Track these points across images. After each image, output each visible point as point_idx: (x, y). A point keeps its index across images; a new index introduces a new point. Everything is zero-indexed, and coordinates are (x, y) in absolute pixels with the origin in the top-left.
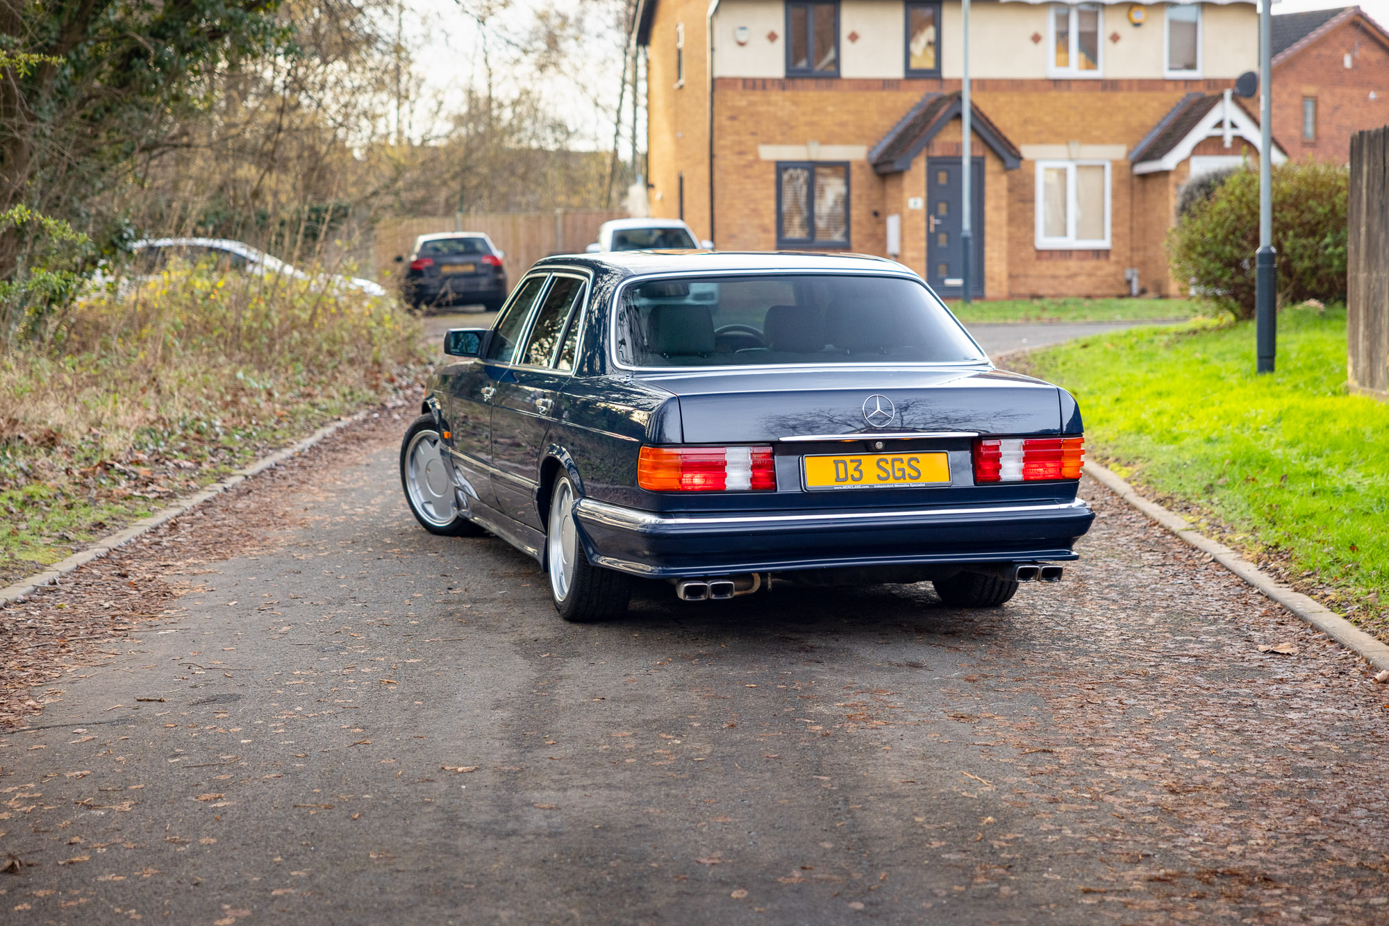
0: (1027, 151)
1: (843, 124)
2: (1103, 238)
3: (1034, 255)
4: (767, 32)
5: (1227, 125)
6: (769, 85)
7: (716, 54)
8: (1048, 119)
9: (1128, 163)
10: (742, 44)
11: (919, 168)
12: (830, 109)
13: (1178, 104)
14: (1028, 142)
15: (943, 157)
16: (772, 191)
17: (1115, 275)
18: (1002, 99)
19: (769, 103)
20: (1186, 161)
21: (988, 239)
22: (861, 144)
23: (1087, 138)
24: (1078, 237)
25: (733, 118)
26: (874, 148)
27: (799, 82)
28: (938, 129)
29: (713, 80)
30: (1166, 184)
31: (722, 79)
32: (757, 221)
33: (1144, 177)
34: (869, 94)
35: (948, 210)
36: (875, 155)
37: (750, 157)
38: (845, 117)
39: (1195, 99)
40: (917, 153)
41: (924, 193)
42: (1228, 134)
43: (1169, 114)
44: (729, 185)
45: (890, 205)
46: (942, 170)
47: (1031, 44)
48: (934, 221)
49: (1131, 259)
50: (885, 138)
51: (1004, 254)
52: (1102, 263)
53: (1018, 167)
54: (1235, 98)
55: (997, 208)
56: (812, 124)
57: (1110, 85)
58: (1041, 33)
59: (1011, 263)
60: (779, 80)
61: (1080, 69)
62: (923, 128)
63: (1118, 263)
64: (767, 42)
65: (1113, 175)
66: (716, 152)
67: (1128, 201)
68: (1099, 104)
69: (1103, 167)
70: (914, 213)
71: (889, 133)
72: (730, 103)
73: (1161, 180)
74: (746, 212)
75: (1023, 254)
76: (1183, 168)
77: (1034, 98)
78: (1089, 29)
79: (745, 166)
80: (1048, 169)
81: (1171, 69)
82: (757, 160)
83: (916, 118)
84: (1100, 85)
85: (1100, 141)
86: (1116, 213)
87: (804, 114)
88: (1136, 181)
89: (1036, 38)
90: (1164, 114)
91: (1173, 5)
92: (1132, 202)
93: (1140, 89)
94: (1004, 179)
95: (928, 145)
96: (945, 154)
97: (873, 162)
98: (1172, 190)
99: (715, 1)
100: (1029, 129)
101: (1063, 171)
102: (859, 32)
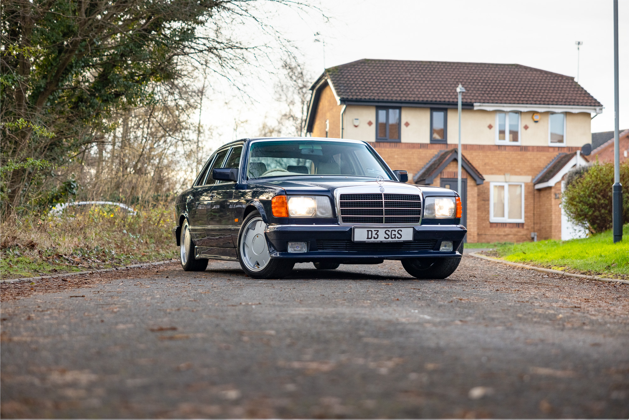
0: (485, 177)
1: (402, 163)
2: (521, 218)
3: (489, 225)
4: (368, 121)
5: (577, 165)
7: (344, 131)
8: (496, 163)
9: (532, 184)
10: (356, 126)
11: (437, 183)
12: (396, 156)
13: (555, 158)
14: (486, 174)
15: (447, 178)
17: (526, 235)
18: (475, 154)
20: (558, 183)
21: (468, 216)
22: (411, 172)
23: (513, 172)
24: (509, 218)
26: (416, 174)
27: (382, 144)
28: (446, 166)
30: (550, 193)
33: (539, 190)
34: (414, 150)
36: (416, 178)
38: (403, 161)
39: (563, 156)
40: (436, 177)
43: (551, 162)
46: (447, 184)
47: (488, 129)
49: (534, 228)
50: (421, 170)
51: (476, 223)
52: (520, 229)
53: (482, 184)
54: (581, 154)
55: (472, 202)
57: (524, 149)
58: (492, 125)
59: (478, 229)
60: (373, 143)
61: (510, 141)
62: (438, 166)
63: (527, 229)
64: (367, 126)
65: (525, 189)
67: (532, 201)
68: (519, 157)
69: (521, 186)
71: (423, 168)
73: (548, 191)
75: (484, 225)
76: (558, 186)
77: (489, 153)
78: (514, 123)
80: (496, 186)
81: (551, 142)
83: (435, 161)
84: (519, 148)
85: (519, 174)
86: (526, 207)
88: (536, 192)
89: (490, 127)
90: (549, 162)
91: (553, 113)
92: (534, 202)
93: (538, 151)
94: (476, 188)
95: (441, 173)
96: (449, 177)
97: (415, 181)
98: (553, 196)
99: (344, 106)
100: (488, 167)
101: (503, 187)
102: (409, 122)
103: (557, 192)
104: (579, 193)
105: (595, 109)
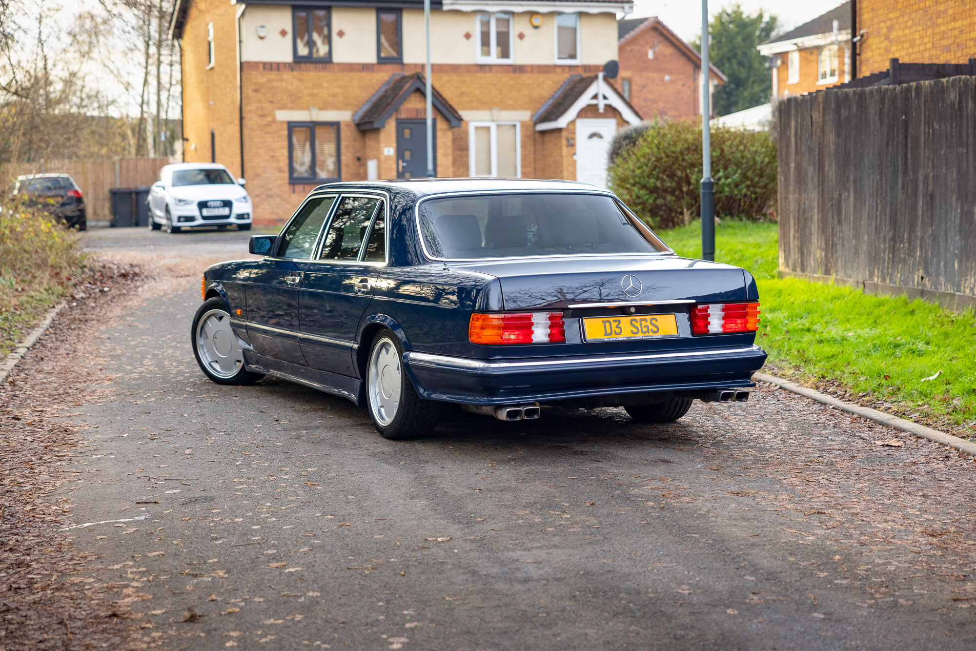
0: (463, 114)
1: (335, 96)
4: (280, 29)
5: (600, 97)
6: (281, 68)
7: (243, 45)
8: (477, 92)
9: (531, 123)
10: (262, 38)
11: (391, 127)
12: (325, 84)
13: (565, 83)
14: (464, 109)
15: (407, 119)
16: (285, 143)
18: (445, 78)
19: (282, 80)
20: (573, 122)
22: (348, 109)
23: (504, 106)
25: (256, 91)
26: (357, 112)
27: (303, 66)
28: (404, 100)
29: (241, 64)
30: (560, 138)
31: (248, 63)
32: (275, 165)
33: (543, 133)
34: (352, 74)
35: (412, 156)
36: (357, 117)
37: (270, 119)
38: (336, 91)
39: (577, 79)
40: (389, 117)
41: (394, 145)
42: (601, 103)
43: (559, 89)
44: (254, 139)
45: (369, 152)
46: (407, 128)
47: (464, 40)
48: (401, 164)
50: (364, 105)
53: (459, 126)
54: (605, 79)
55: (445, 155)
56: (312, 95)
57: (519, 69)
58: (471, 32)
60: (289, 64)
61: (498, 57)
62: (392, 100)
64: (280, 37)
65: (522, 131)
66: (244, 115)
67: (532, 149)
68: (512, 82)
69: (515, 126)
70: (388, 158)
71: (367, 102)
72: (254, 80)
73: (556, 135)
74: (267, 157)
76: (571, 127)
77: (467, 77)
78: (503, 29)
79: (265, 125)
80: (477, 128)
81: (559, 58)
82: (274, 121)
83: (386, 91)
84: (511, 69)
85: (512, 108)
86: (524, 158)
87: (307, 88)
88: (537, 135)
89: (468, 36)
90: (555, 89)
91: (560, 13)
92: (535, 151)
93: (539, 72)
94: (450, 134)
95: (397, 110)
96: (409, 116)
97: (357, 122)
98: (564, 142)
99: (243, 6)
100: (465, 99)
101: (488, 129)
102: (344, 30)
103: (570, 136)
104: (633, 171)
105: (623, 8)
